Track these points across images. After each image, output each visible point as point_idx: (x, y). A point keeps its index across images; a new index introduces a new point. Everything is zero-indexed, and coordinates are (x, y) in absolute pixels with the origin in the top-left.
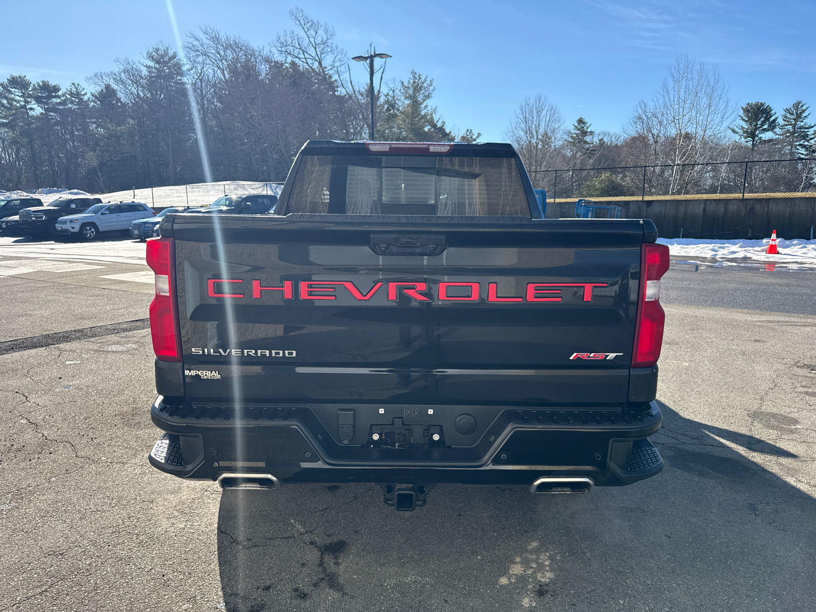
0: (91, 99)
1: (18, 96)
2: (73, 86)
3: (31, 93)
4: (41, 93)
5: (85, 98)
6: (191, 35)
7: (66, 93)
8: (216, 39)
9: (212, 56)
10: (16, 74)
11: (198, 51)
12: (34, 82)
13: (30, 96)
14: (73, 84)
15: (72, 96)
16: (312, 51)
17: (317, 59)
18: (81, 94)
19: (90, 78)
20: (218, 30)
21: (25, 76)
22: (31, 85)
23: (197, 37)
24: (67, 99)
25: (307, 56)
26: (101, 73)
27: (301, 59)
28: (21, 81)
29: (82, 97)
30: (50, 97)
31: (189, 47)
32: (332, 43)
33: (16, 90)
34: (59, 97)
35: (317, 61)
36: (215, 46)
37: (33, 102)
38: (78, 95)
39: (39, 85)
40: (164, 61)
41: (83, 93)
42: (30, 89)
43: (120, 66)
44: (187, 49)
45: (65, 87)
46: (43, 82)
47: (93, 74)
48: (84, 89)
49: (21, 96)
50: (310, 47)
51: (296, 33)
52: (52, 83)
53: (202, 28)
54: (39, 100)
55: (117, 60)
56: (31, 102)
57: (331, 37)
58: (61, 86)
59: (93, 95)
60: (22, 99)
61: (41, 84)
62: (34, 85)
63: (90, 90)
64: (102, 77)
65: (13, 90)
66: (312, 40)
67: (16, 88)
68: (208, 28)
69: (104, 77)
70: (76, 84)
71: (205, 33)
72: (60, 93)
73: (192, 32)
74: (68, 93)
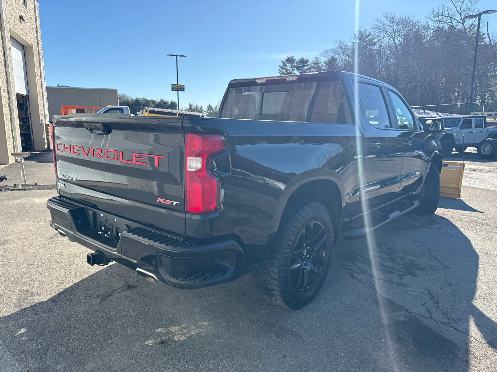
0: (323, 65)
1: (289, 67)
2: (315, 59)
3: (295, 65)
4: (300, 64)
5: (320, 65)
6: (377, 20)
7: (312, 63)
8: (392, 20)
9: (389, 30)
10: (290, 56)
11: (380, 29)
12: (297, 59)
13: (295, 67)
14: (316, 58)
15: (314, 65)
16: (458, 17)
17: (461, 21)
18: (319, 63)
19: (322, 54)
20: (394, 14)
21: (294, 57)
22: (296, 61)
23: (381, 21)
24: (312, 66)
25: (453, 20)
26: (328, 50)
27: (448, 23)
28: (292, 59)
29: (319, 64)
30: (303, 66)
31: (375, 28)
32: (475, 8)
33: (289, 64)
34: (308, 65)
35: (461, 23)
36: (391, 24)
37: (296, 70)
38: (317, 63)
39: (299, 61)
40: (363, 38)
41: (320, 62)
42: (295, 63)
43: (337, 45)
44: (373, 29)
45: (311, 60)
46: (302, 59)
47: (324, 51)
48: (320, 60)
49: (291, 67)
50: (456, 14)
51: (446, 6)
52: (305, 59)
53: (384, 14)
54: (298, 68)
55: (336, 42)
56: (295, 70)
57: (474, 4)
58: (309, 60)
59: (325, 63)
60: (291, 69)
61: (300, 60)
62: (297, 61)
63: (323, 60)
64: (328, 52)
65: (287, 64)
66: (458, 9)
67: (289, 63)
68: (388, 14)
69: (329, 52)
70: (317, 57)
71: (386, 17)
72: (308, 64)
73: (378, 18)
74: (313, 63)
